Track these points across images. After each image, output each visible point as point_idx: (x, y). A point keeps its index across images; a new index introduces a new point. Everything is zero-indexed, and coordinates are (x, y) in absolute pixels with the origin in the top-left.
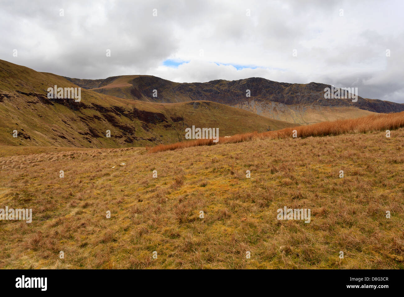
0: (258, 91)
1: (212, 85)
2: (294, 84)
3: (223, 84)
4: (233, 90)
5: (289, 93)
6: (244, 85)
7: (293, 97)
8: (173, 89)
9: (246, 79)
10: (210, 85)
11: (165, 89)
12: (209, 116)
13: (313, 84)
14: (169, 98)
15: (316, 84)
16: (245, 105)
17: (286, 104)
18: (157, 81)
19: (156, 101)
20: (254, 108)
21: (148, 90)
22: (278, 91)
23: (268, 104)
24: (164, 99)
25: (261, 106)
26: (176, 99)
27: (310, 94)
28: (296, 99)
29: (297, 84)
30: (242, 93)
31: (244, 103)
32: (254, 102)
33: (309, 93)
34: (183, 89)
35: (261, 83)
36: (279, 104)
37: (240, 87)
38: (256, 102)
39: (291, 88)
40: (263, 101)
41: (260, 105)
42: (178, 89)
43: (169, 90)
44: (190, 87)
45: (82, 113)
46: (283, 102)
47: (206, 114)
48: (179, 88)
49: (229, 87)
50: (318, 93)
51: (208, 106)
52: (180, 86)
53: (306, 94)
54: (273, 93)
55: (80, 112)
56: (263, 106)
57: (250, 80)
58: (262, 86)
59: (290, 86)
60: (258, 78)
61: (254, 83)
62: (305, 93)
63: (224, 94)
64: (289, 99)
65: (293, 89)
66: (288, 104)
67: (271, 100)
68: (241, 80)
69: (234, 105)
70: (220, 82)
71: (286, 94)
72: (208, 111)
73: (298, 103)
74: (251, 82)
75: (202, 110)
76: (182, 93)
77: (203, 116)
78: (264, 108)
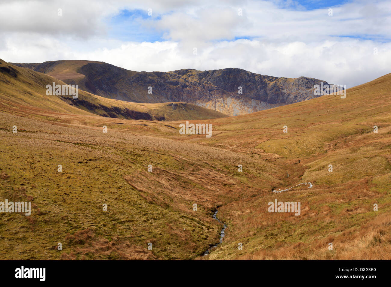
0: (236, 86)
1: (178, 75)
2: (280, 78)
3: (192, 75)
4: (205, 83)
5: (273, 89)
6: (218, 77)
7: (278, 95)
8: (130, 80)
9: (221, 70)
10: (176, 75)
11: (120, 80)
12: (186, 116)
13: (303, 79)
14: (125, 92)
15: (306, 79)
16: (219, 103)
17: (269, 103)
18: (109, 69)
19: (110, 95)
20: (230, 106)
21: (100, 81)
22: (260, 87)
23: (248, 102)
24: (120, 92)
25: (239, 105)
26: (133, 93)
27: (298, 92)
28: (281, 98)
29: (283, 78)
30: (216, 87)
31: (219, 100)
32: (230, 99)
33: (297, 90)
34: (141, 80)
35: (240, 75)
36: (261, 102)
37: (214, 80)
38: (233, 99)
39: (276, 84)
40: (241, 98)
41: (237, 103)
42: (135, 80)
43: (124, 82)
44: (150, 77)
45: (96, 112)
46: (265, 100)
47: (184, 114)
48: (136, 78)
49: (200, 79)
50: (308, 91)
51: (184, 107)
52: (138, 76)
53: (293, 92)
54: (254, 89)
55: (94, 111)
56: (241, 104)
57: (227, 72)
58: (241, 79)
59: (275, 80)
60: (236, 69)
61: (232, 75)
62: (293, 90)
63: (194, 88)
64: (273, 96)
65: (278, 84)
66: (272, 103)
67: (251, 98)
68: (215, 71)
69: (206, 102)
70: (188, 72)
71: (270, 91)
72: (184, 111)
73: (283, 102)
74: (227, 74)
75: (180, 111)
76: (140, 85)
77: (181, 116)
78: (243, 106)
